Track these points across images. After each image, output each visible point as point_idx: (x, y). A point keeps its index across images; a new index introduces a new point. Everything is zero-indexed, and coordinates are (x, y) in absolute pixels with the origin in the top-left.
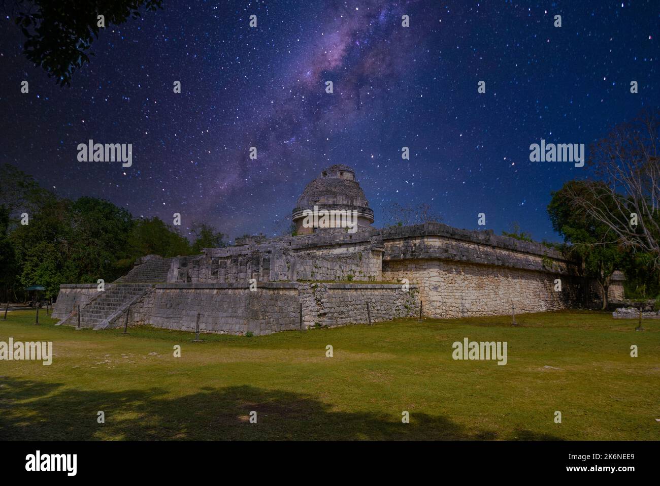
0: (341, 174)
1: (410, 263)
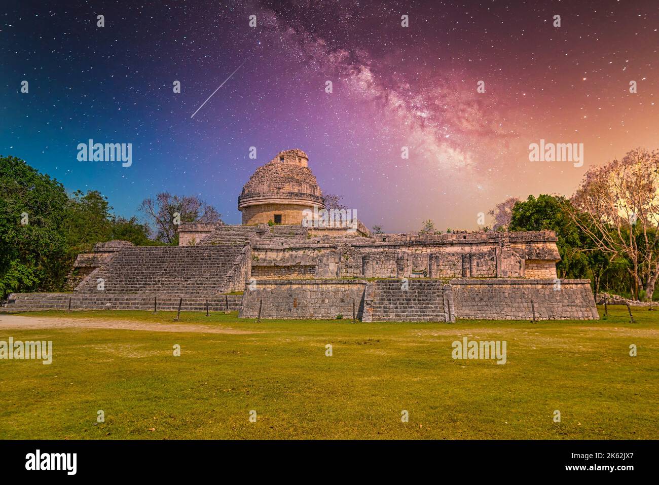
1: (530, 263)
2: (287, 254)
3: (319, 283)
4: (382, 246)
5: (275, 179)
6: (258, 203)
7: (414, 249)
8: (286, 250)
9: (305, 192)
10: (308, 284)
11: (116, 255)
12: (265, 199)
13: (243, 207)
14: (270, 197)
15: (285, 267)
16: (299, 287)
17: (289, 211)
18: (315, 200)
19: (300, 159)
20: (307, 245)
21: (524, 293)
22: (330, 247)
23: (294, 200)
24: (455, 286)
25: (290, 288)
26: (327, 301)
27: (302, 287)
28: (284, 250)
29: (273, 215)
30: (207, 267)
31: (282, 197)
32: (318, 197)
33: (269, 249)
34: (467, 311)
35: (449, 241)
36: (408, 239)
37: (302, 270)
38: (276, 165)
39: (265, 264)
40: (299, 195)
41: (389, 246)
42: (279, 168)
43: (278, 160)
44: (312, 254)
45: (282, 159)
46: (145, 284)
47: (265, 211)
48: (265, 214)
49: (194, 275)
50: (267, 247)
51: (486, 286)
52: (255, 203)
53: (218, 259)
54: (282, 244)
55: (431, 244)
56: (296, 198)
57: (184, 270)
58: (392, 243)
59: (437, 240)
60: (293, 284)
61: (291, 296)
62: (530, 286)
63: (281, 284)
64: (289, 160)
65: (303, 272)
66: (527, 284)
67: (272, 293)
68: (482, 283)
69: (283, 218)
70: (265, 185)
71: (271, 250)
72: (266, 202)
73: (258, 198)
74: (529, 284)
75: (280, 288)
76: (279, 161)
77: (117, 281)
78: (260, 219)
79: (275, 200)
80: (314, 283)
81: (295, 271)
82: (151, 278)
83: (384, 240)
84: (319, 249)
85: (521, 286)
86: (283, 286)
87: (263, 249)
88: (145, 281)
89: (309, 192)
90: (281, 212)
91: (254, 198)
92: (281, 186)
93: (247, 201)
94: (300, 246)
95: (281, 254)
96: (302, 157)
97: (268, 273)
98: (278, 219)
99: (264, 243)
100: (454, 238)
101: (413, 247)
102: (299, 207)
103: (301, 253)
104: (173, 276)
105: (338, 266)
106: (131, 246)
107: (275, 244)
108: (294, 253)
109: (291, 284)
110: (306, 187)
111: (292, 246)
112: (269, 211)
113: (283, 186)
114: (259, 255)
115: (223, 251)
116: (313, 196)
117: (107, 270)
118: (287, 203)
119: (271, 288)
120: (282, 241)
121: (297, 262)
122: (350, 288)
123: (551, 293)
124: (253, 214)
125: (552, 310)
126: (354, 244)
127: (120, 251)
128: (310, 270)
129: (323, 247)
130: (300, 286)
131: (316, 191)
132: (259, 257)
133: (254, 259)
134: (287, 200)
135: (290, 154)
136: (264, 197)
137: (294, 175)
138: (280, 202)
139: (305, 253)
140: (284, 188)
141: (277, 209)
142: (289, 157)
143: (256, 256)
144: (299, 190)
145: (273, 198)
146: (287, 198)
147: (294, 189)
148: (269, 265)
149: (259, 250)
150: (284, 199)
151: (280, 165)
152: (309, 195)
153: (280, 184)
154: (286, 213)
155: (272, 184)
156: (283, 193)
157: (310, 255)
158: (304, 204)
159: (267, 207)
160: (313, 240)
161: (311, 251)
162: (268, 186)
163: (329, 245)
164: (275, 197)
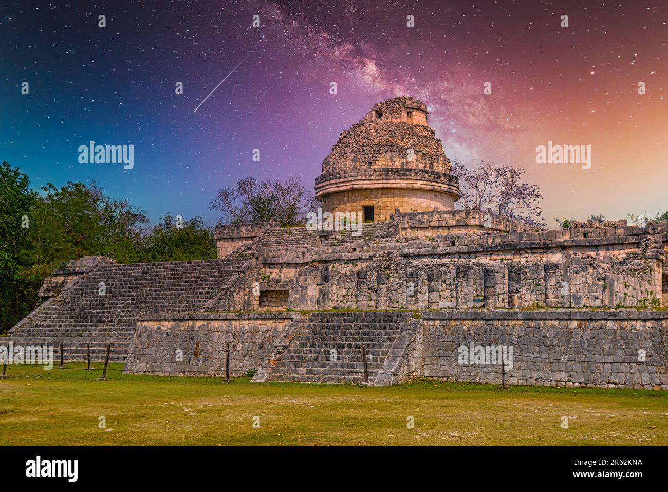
0: (409, 114)
3: (231, 317)
4: (448, 254)
5: (364, 148)
6: (337, 189)
7: (499, 258)
9: (414, 167)
10: (216, 320)
11: (83, 278)
12: (348, 182)
13: (320, 196)
14: (354, 178)
16: (204, 325)
17: (385, 199)
18: (431, 178)
20: (336, 256)
21: (545, 336)
22: (370, 258)
23: (393, 181)
24: (431, 323)
25: (192, 326)
26: (239, 347)
27: (208, 324)
29: (361, 208)
30: (187, 294)
31: (373, 178)
32: (438, 173)
33: (285, 263)
34: (445, 367)
35: (556, 242)
36: (490, 240)
38: (367, 126)
39: (279, 288)
40: (404, 172)
41: (460, 254)
42: (372, 130)
43: (372, 116)
44: (343, 269)
45: (380, 115)
46: (99, 321)
47: (349, 201)
48: (349, 206)
50: (281, 260)
51: (482, 322)
52: (333, 190)
53: (207, 281)
54: (303, 254)
55: (528, 249)
56: (396, 177)
58: (463, 249)
59: (538, 241)
60: (197, 320)
61: (192, 339)
62: (556, 323)
63: (181, 321)
64: (390, 116)
66: (552, 320)
67: (167, 334)
68: (474, 317)
69: (376, 211)
70: (348, 159)
71: (288, 264)
72: (350, 187)
73: (337, 181)
74: (555, 320)
75: (179, 327)
76: (373, 119)
77: (66, 317)
79: (362, 182)
80: (225, 318)
82: (109, 312)
83: (453, 243)
85: (541, 323)
86: (182, 324)
87: (277, 264)
88: (101, 317)
89: (421, 166)
90: (374, 202)
91: (332, 182)
92: (372, 160)
93: (323, 186)
94: (326, 257)
96: (413, 108)
98: (369, 212)
100: (567, 237)
101: (498, 255)
102: (402, 192)
105: (320, 289)
106: (112, 263)
107: (294, 256)
109: (194, 320)
110: (416, 157)
112: (354, 201)
113: (374, 159)
114: (271, 273)
116: (427, 172)
117: (63, 301)
118: (380, 186)
119: (166, 326)
120: (303, 250)
122: (274, 325)
123: (594, 338)
125: (594, 368)
126: (405, 251)
127: (91, 271)
130: (205, 323)
131: (435, 164)
132: (270, 277)
133: (263, 280)
134: (381, 182)
135: (393, 106)
136: (346, 180)
137: (396, 140)
138: (369, 185)
139: (334, 269)
140: (377, 163)
141: (366, 198)
142: (392, 110)
143: (266, 275)
144: (403, 163)
145: (358, 180)
146: (382, 178)
147: (393, 163)
148: (282, 289)
149: (271, 266)
150: (376, 179)
151: (374, 125)
152: (420, 171)
153: (371, 155)
154: (381, 203)
155: (359, 157)
156: (375, 171)
157: (341, 272)
158: (410, 187)
159: (352, 195)
160: (346, 248)
161: (343, 266)
162: (352, 161)
163: (368, 254)
164: (361, 177)
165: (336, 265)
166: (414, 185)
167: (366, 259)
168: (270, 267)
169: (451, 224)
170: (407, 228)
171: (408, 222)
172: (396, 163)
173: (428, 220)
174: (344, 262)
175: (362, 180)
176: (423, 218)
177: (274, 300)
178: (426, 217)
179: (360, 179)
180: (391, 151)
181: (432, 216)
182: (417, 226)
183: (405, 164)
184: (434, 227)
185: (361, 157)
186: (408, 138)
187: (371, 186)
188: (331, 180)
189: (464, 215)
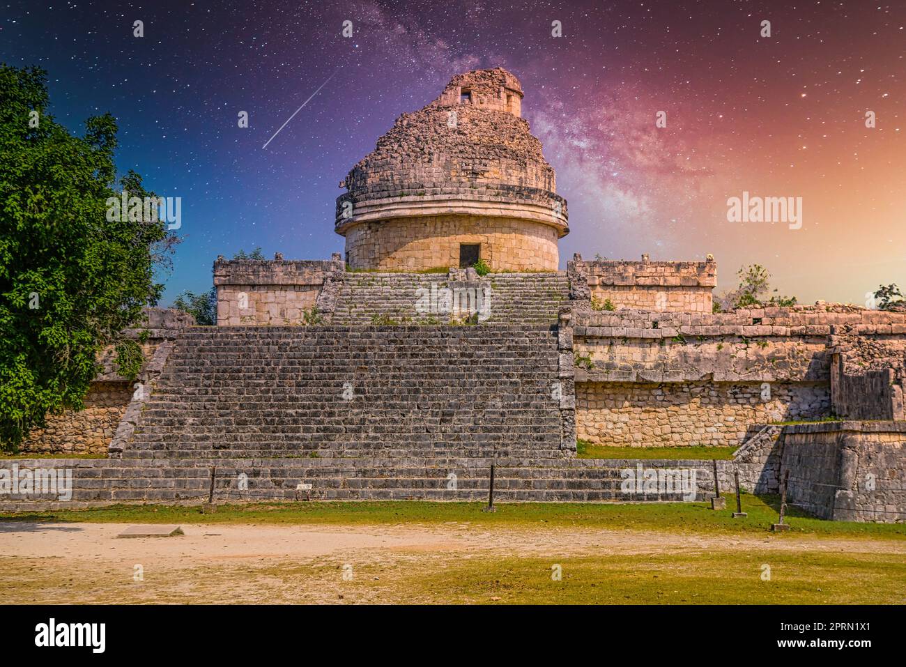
2: (672, 353)
6: (416, 212)
8: (667, 341)
9: (536, 186)
11: (173, 349)
12: (440, 201)
13: (365, 222)
15: (662, 385)
17: (498, 235)
19: (509, 97)
20: (727, 329)
22: (794, 335)
23: (515, 207)
28: (662, 342)
29: (457, 245)
30: (482, 384)
31: (485, 198)
33: (619, 337)
37: (713, 393)
39: (612, 378)
40: (524, 193)
42: (465, 120)
43: (456, 95)
44: (739, 351)
45: (466, 93)
46: (325, 430)
47: (435, 234)
48: (435, 243)
49: (458, 406)
50: (615, 332)
52: (408, 212)
53: (500, 363)
54: (655, 325)
56: (519, 201)
57: (417, 391)
64: (485, 99)
65: (714, 399)
69: (484, 254)
70: (435, 162)
71: (625, 340)
72: (443, 211)
73: (418, 198)
76: (459, 100)
78: (420, 254)
79: (466, 204)
81: (692, 395)
82: (331, 414)
84: (762, 339)
87: (601, 338)
89: (541, 185)
90: (480, 239)
91: (405, 199)
92: (478, 168)
93: (381, 205)
94: (707, 330)
95: (654, 352)
96: (513, 91)
97: (615, 400)
98: (470, 255)
99: (604, 321)
102: (521, 226)
103: (710, 349)
104: (393, 407)
107: (636, 326)
108: (690, 348)
110: (534, 172)
111: (686, 330)
112: (447, 234)
113: (482, 168)
114: (591, 353)
115: (499, 341)
118: (497, 213)
121: (704, 372)
124: (397, 240)
128: (736, 393)
129: (775, 336)
132: (591, 359)
133: (578, 364)
134: (498, 206)
135: (486, 82)
136: (436, 197)
137: (502, 139)
138: (478, 210)
139: (722, 350)
140: (486, 174)
141: (468, 230)
142: (484, 88)
143: (581, 356)
144: (521, 178)
145: (459, 200)
146: (500, 200)
147: (509, 177)
148: (622, 380)
149: (588, 341)
150: (490, 202)
151: (468, 112)
152: (545, 194)
153: (477, 161)
154: (492, 241)
155: (455, 162)
156: (488, 188)
157: (738, 355)
158: (536, 218)
159: (442, 223)
160: (743, 317)
161: (738, 345)
162: (444, 167)
163: (789, 329)
164: (466, 196)
165: (725, 344)
166: (540, 215)
167: (785, 336)
168: (586, 342)
169: (674, 284)
170: (596, 285)
171: (600, 276)
172: (513, 178)
173: (634, 275)
174: (739, 340)
175: (466, 201)
176: (625, 271)
177: (592, 397)
178: (631, 270)
179: (464, 198)
180: (505, 157)
181: (641, 268)
182: (615, 284)
183: (524, 180)
184: (643, 287)
185: (458, 163)
186: (518, 139)
187: (483, 212)
188: (402, 196)
189: (694, 270)
